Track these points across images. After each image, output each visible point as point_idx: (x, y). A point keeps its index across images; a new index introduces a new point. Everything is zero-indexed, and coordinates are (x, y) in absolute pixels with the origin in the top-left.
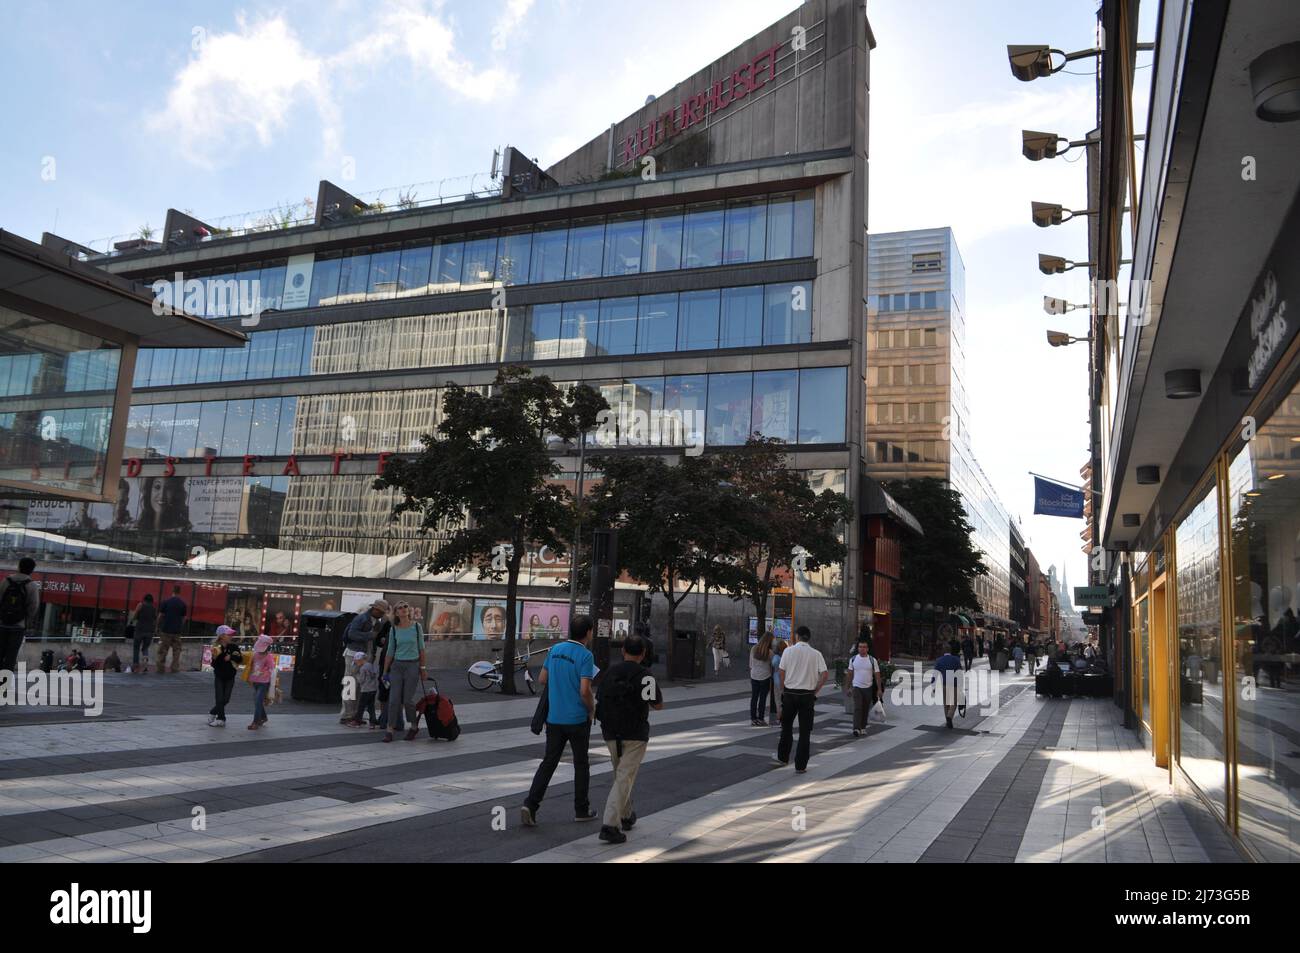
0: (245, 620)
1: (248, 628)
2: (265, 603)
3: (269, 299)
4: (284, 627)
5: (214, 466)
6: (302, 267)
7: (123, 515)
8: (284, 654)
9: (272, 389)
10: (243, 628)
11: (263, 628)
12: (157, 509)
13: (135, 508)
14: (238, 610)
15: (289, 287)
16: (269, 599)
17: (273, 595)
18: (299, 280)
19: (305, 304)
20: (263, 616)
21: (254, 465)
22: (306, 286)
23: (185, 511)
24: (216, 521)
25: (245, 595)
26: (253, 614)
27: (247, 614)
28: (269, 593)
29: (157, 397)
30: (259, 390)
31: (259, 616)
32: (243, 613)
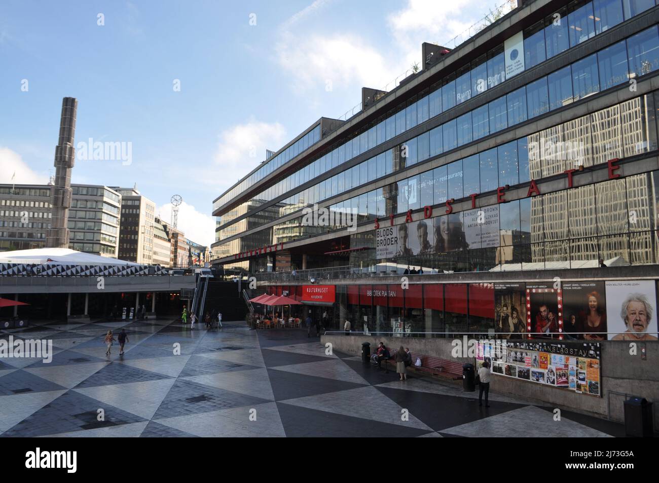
0: (512, 314)
1: (516, 321)
2: (528, 298)
3: (496, 76)
4: (549, 320)
5: (477, 200)
6: (516, 44)
7: (426, 244)
8: (556, 353)
9: (509, 136)
10: (511, 322)
11: (529, 321)
12: (445, 237)
13: (432, 239)
14: (506, 305)
15: (508, 61)
16: (531, 294)
17: (534, 291)
18: (514, 54)
19: (523, 69)
20: (527, 310)
21: (504, 194)
22: (521, 56)
23: (463, 235)
24: (483, 240)
25: (509, 292)
26: (518, 309)
27: (513, 309)
28: (530, 289)
29: (434, 164)
30: (499, 139)
31: (524, 310)
32: (509, 308)
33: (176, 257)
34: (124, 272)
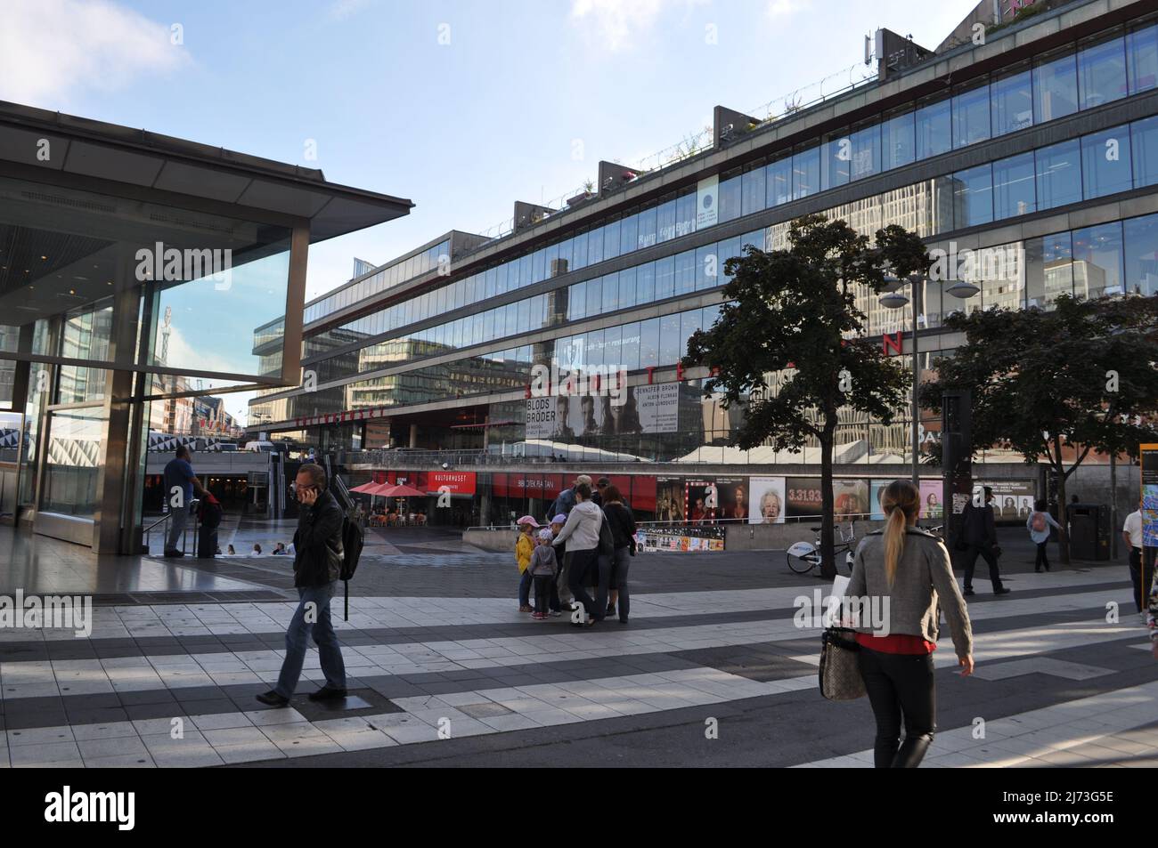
0: (672, 506)
1: (675, 514)
2: (687, 491)
3: (686, 222)
4: (703, 512)
5: (655, 374)
6: (709, 189)
7: (591, 423)
8: (694, 536)
9: (694, 302)
10: (671, 514)
11: (687, 513)
12: (615, 415)
13: (599, 418)
14: (666, 498)
15: (701, 209)
16: (690, 487)
17: (692, 484)
18: (708, 201)
19: (715, 222)
20: (686, 503)
21: (685, 371)
22: (714, 206)
24: (660, 422)
25: (671, 484)
26: (678, 502)
27: (673, 502)
28: (689, 482)
29: (606, 322)
30: (684, 304)
31: (683, 503)
32: (670, 501)
33: (172, 415)
34: (161, 446)
